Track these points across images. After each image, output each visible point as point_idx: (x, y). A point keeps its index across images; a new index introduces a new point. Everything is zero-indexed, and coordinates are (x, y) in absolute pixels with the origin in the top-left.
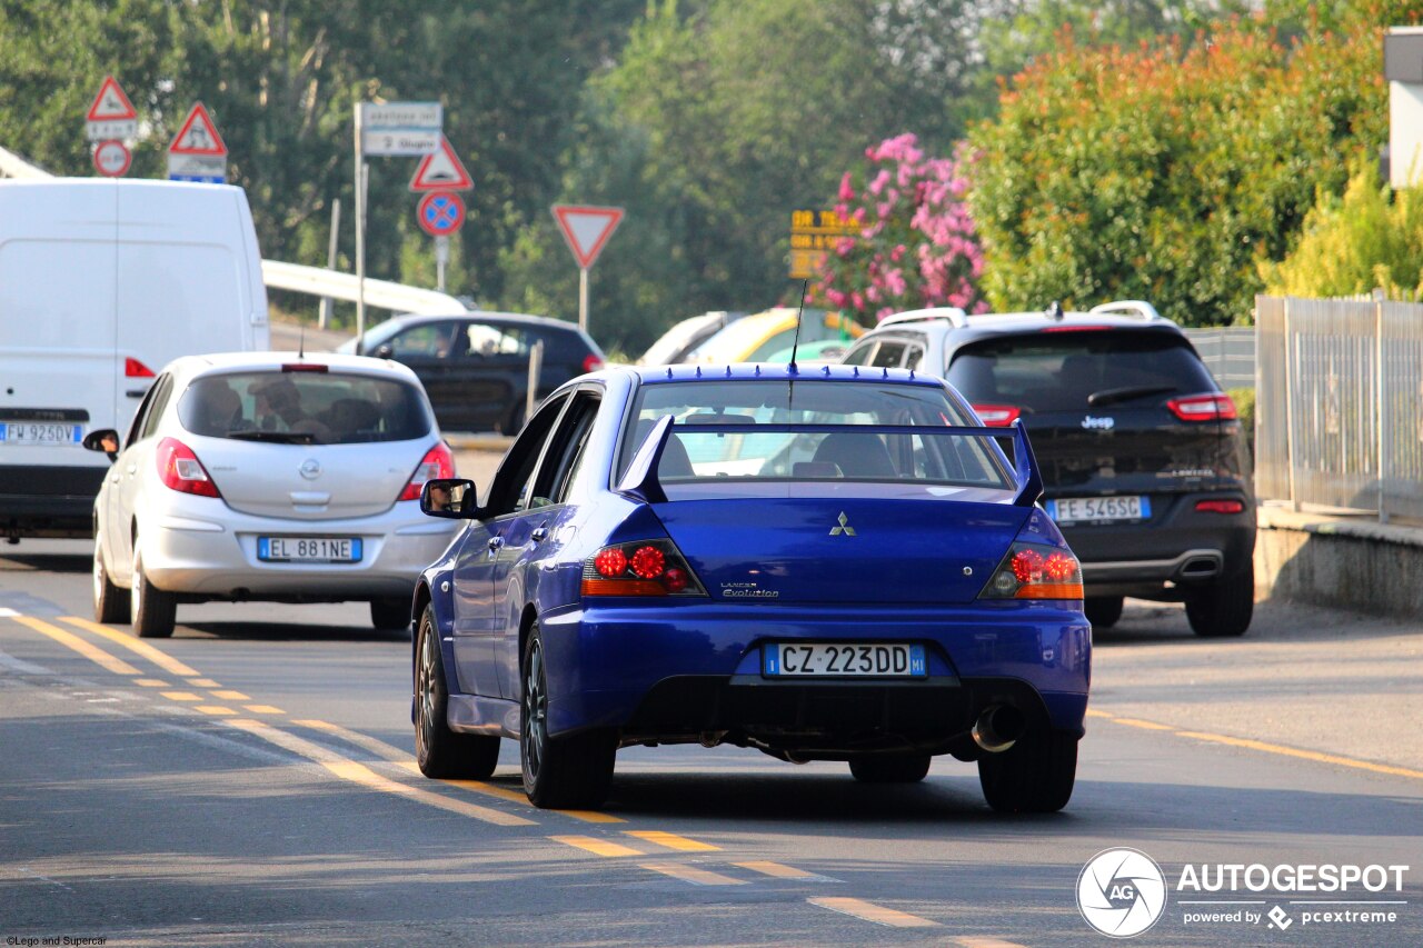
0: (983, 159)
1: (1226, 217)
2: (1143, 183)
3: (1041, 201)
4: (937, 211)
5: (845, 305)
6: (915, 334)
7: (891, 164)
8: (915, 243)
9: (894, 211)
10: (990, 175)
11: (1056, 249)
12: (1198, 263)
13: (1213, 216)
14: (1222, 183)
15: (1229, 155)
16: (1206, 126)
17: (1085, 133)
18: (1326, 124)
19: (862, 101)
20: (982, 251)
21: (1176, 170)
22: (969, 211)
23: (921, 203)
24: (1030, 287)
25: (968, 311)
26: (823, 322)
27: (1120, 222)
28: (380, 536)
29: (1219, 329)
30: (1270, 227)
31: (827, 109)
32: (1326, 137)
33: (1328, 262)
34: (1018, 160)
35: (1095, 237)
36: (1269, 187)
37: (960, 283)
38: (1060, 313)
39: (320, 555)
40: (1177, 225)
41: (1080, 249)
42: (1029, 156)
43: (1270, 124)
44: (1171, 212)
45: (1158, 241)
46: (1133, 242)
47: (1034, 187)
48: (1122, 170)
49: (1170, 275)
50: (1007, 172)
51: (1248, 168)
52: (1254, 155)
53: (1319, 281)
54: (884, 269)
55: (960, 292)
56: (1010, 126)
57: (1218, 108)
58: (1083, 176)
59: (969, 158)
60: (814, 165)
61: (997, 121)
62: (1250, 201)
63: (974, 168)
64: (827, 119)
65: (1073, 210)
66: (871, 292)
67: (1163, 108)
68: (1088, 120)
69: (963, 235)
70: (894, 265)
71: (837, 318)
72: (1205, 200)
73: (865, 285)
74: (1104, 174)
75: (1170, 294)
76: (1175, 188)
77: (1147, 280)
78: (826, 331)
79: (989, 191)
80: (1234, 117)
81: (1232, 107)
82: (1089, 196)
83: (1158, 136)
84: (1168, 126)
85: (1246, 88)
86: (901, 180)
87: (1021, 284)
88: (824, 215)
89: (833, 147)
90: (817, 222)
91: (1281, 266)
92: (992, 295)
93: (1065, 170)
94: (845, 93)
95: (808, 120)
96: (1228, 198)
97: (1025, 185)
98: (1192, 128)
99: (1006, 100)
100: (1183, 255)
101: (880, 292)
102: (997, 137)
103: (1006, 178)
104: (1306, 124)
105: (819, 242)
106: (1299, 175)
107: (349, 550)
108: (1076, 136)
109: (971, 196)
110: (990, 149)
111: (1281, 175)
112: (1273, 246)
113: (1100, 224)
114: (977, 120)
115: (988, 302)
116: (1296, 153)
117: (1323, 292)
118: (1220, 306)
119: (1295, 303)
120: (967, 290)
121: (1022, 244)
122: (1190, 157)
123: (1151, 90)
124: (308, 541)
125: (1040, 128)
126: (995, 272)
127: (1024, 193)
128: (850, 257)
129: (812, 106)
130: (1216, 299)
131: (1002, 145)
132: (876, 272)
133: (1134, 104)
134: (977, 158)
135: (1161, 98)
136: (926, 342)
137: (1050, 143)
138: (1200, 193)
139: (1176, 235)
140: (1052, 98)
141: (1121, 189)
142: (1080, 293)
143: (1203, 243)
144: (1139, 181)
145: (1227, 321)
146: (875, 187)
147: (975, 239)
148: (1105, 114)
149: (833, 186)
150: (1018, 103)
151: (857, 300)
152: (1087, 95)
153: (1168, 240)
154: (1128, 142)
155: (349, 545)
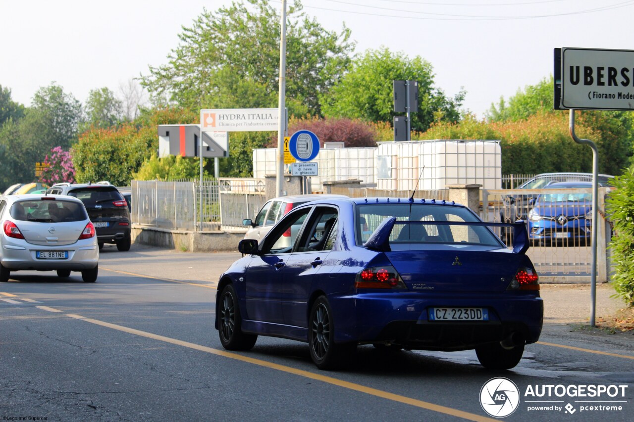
0: (75, 152)
1: (126, 164)
2: (108, 157)
3: (87, 160)
4: (65, 162)
5: (46, 182)
6: (60, 188)
7: (56, 153)
8: (61, 169)
9: (57, 162)
10: (77, 155)
11: (90, 170)
12: (120, 173)
13: (123, 164)
14: (125, 157)
15: (126, 151)
16: (122, 145)
17: (96, 146)
18: (146, 145)
19: (51, 139)
20: (75, 171)
21: (115, 154)
22: (72, 162)
23: (62, 161)
24: (85, 178)
25: (72, 183)
26: (42, 186)
27: (104, 165)
28: (74, 251)
29: (124, 187)
30: (135, 166)
31: (43, 141)
32: (146, 147)
33: (146, 173)
34: (83, 152)
35: (99, 168)
36: (134, 158)
37: (71, 178)
38: (90, 184)
39: (55, 257)
40: (115, 165)
41: (95, 170)
42: (85, 151)
43: (135, 144)
44: (114, 163)
45: (112, 169)
46: (106, 169)
47: (86, 157)
48: (104, 154)
49: (114, 176)
50: (80, 154)
51: (130, 154)
52: (131, 151)
53: (145, 177)
54: (55, 175)
55: (70, 179)
56: (81, 145)
57: (124, 141)
58: (96, 155)
59: (72, 151)
60: (41, 153)
61: (78, 144)
62: (131, 161)
63: (73, 153)
64: (44, 143)
65: (94, 162)
66: (52, 179)
67: (113, 141)
68: (97, 144)
69: (71, 168)
70: (57, 174)
71: (44, 185)
72: (121, 160)
73: (50, 178)
74: (101, 155)
75: (114, 180)
76: (115, 158)
77: (109, 177)
78: (42, 188)
79: (76, 158)
80: (127, 143)
81: (127, 141)
82: (97, 159)
83: (112, 147)
84: (113, 145)
85: (129, 137)
86: (58, 156)
87: (83, 178)
88: (42, 163)
89: (45, 149)
90: (41, 165)
91: (137, 174)
92: (77, 180)
93: (92, 154)
94: (47, 138)
95: (40, 143)
96: (126, 160)
97: (84, 157)
98: (119, 145)
99: (80, 139)
100: (117, 172)
101: (54, 179)
102: (78, 147)
103: (80, 155)
104: (142, 145)
105: (41, 169)
106: (141, 155)
107: (64, 255)
108: (95, 147)
109: (73, 159)
110: (77, 149)
111: (137, 155)
112: (135, 170)
113: (100, 165)
114: (74, 143)
115: (76, 182)
116: (140, 150)
117: (145, 179)
118: (124, 182)
119: (139, 182)
120: (72, 179)
121: (83, 169)
122: (118, 151)
123: (110, 137)
124: (51, 252)
125: (87, 145)
126: (78, 175)
127: (84, 159)
128: (48, 172)
129: (40, 141)
130: (124, 181)
131: (79, 149)
132: (53, 175)
133: (107, 140)
134: (74, 151)
135: (112, 139)
136: (62, 190)
137: (89, 148)
138: (120, 159)
139: (115, 167)
140: (89, 139)
141: (104, 158)
142: (96, 180)
143: (121, 169)
144: (108, 156)
145: (126, 185)
146: (53, 157)
147: (74, 168)
148: (101, 142)
149: (45, 157)
150: (83, 140)
151: (49, 181)
152: (97, 138)
153: (114, 169)
154: (105, 148)
155: (64, 254)
